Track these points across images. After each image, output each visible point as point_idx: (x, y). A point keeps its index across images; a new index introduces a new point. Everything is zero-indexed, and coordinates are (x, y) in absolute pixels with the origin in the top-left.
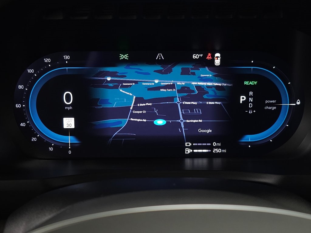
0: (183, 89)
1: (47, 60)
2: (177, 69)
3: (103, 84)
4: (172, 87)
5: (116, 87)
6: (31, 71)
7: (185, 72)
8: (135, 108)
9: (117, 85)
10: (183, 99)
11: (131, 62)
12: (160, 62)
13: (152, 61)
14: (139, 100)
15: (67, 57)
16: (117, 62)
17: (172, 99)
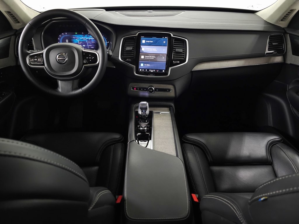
0: (87, 39)
1: (63, 34)
2: (86, 36)
3: (73, 38)
4: (85, 39)
5: (75, 39)
6: (60, 36)
7: (87, 36)
8: (79, 43)
9: (76, 38)
10: (88, 41)
11: (77, 34)
12: (83, 34)
13: (82, 34)
14: (80, 41)
15: (66, 33)
16: (75, 34)
17: (86, 41)
